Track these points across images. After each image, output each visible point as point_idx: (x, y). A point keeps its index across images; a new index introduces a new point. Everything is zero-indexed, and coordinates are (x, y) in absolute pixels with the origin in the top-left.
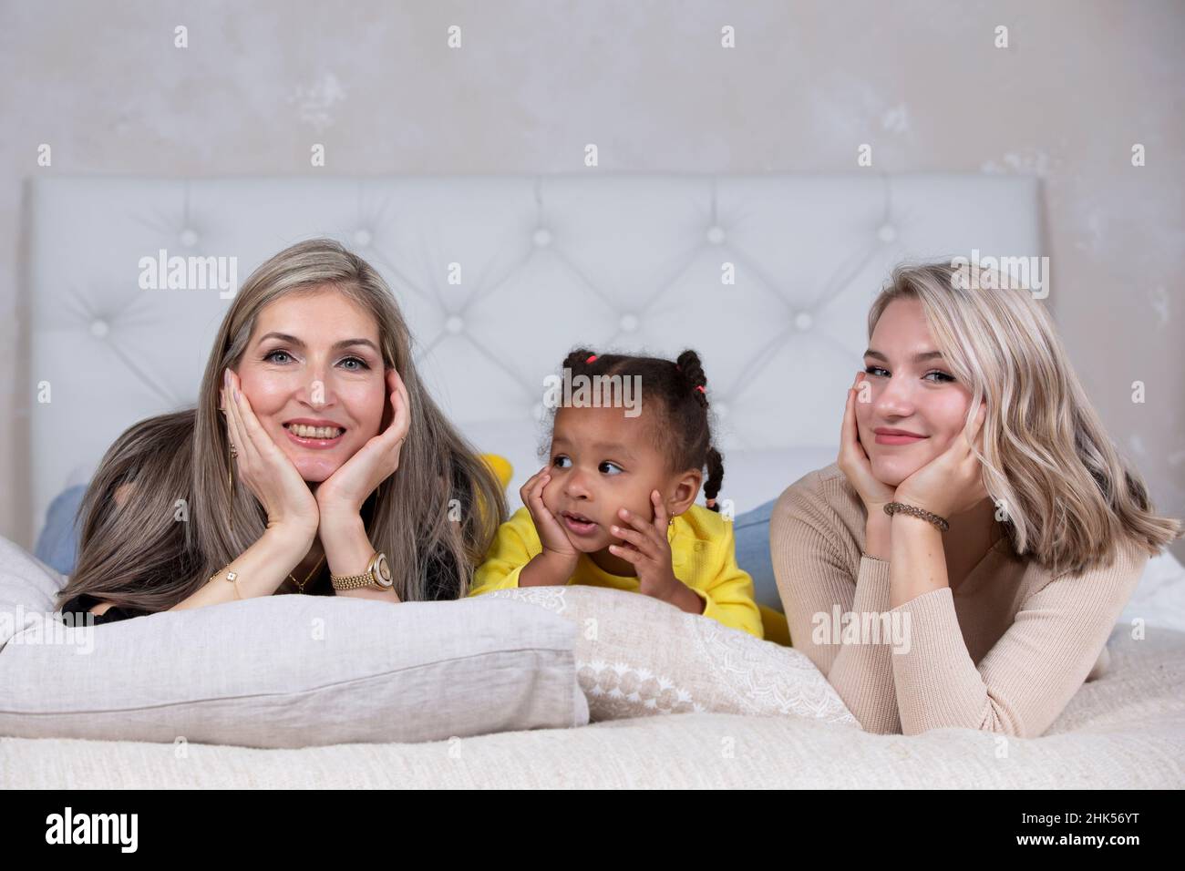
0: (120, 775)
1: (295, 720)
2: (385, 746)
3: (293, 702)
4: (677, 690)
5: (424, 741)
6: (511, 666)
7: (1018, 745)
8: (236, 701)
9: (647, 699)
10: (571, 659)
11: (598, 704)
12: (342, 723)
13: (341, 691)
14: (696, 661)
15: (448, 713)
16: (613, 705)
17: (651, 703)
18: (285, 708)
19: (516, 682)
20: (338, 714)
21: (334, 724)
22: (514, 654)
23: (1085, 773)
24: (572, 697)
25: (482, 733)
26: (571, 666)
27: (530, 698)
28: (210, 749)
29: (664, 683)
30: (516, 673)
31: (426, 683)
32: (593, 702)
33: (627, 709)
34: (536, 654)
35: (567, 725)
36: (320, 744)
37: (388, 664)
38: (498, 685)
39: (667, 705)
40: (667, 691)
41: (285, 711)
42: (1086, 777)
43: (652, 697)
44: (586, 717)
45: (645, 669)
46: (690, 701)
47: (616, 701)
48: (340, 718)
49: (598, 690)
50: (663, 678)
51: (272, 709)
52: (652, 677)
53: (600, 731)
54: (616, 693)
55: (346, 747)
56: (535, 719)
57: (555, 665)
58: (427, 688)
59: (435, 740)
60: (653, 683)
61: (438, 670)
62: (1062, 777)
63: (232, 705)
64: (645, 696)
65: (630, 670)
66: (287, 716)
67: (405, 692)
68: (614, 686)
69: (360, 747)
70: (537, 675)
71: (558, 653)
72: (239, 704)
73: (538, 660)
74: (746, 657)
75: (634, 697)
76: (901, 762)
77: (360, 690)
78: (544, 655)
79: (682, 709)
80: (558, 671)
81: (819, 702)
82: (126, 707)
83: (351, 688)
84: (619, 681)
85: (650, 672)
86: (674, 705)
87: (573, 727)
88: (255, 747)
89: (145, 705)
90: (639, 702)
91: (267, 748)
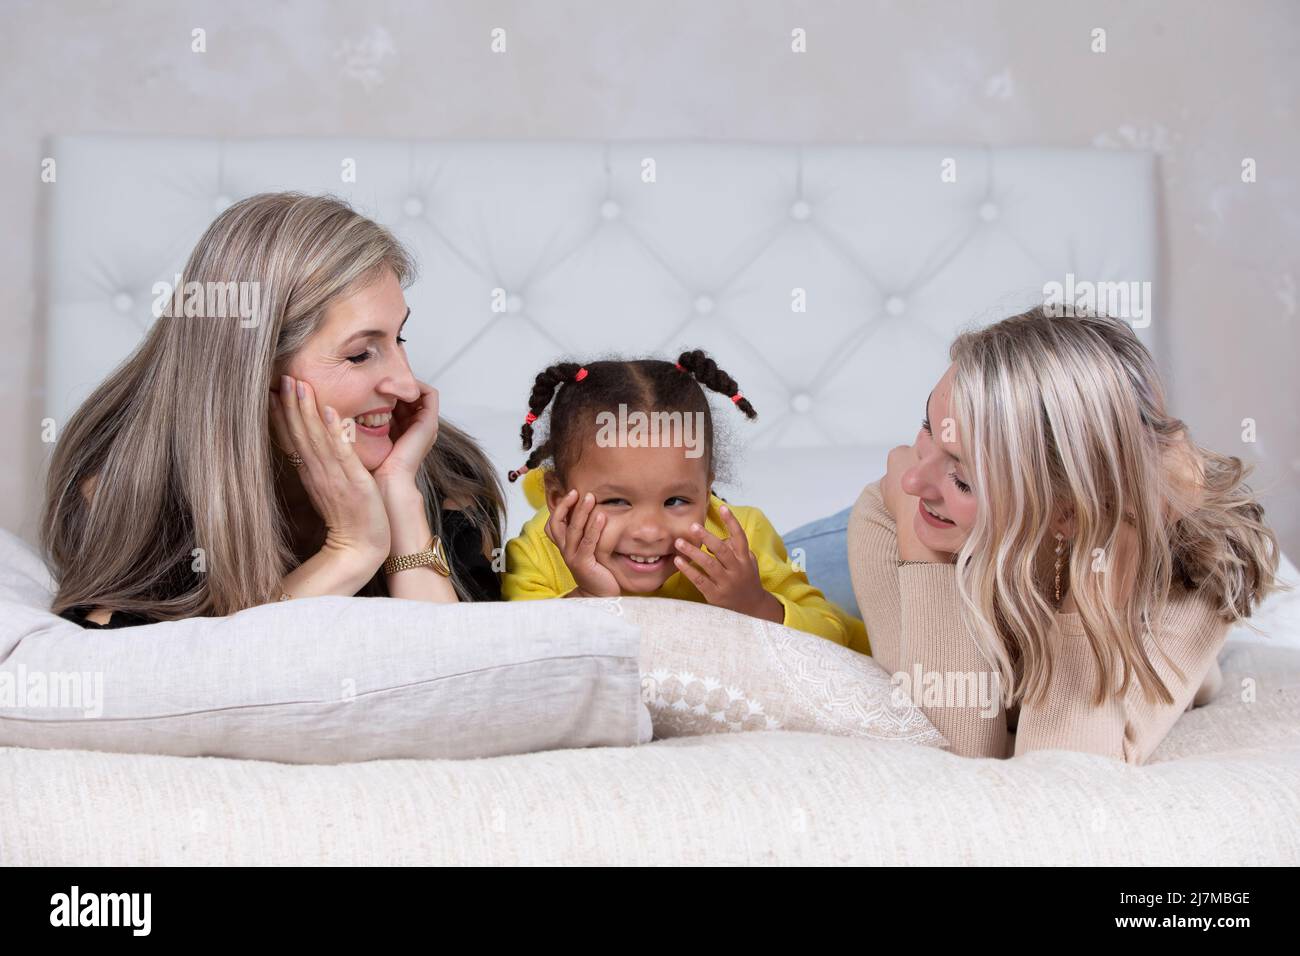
0: (138, 790)
1: (330, 730)
2: (430, 763)
3: (330, 711)
4: (748, 702)
5: (470, 757)
6: (569, 674)
7: (1123, 770)
8: (266, 709)
9: (715, 711)
10: (635, 667)
11: (661, 719)
12: (383, 735)
13: (381, 699)
14: (768, 670)
15: (499, 725)
16: (678, 719)
17: (719, 717)
18: (321, 717)
19: (574, 692)
20: (379, 724)
21: (373, 735)
22: (572, 660)
23: (1197, 804)
24: (635, 709)
25: (535, 750)
26: (635, 675)
27: (588, 709)
28: (237, 764)
29: (734, 694)
30: (575, 681)
31: (475, 691)
32: (656, 716)
33: (693, 723)
34: (595, 661)
35: (629, 743)
36: (358, 760)
37: (434, 670)
38: (554, 695)
39: (737, 719)
40: (736, 702)
41: (319, 721)
42: (1197, 808)
43: (721, 710)
44: (649, 733)
45: (713, 678)
46: (762, 713)
47: (681, 715)
48: (379, 729)
49: (661, 703)
50: (731, 688)
51: (306, 718)
52: (720, 687)
53: (663, 750)
54: (680, 705)
55: (387, 764)
56: (593, 734)
57: (616, 674)
58: (476, 697)
59: (485, 757)
60: (721, 693)
61: (488, 677)
62: (1171, 807)
63: (262, 713)
64: (713, 708)
65: (695, 679)
66: (323, 726)
67: (452, 700)
68: (678, 698)
69: (401, 763)
70: (596, 685)
71: (620, 660)
72: (272, 712)
73: (599, 667)
74: (822, 665)
75: (701, 710)
76: (994, 789)
77: (403, 698)
78: (605, 662)
79: (753, 725)
80: (620, 680)
81: (902, 714)
82: (147, 715)
83: (392, 696)
84: (684, 692)
85: (718, 681)
86: (745, 718)
87: (635, 744)
88: (286, 763)
89: (168, 713)
90: (706, 715)
91: (300, 763)
